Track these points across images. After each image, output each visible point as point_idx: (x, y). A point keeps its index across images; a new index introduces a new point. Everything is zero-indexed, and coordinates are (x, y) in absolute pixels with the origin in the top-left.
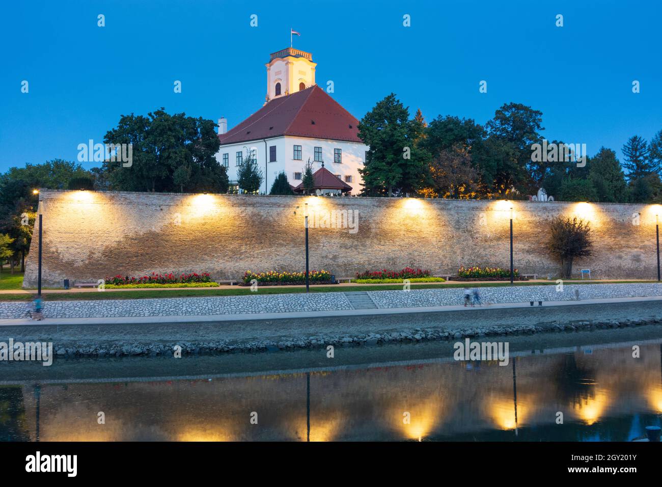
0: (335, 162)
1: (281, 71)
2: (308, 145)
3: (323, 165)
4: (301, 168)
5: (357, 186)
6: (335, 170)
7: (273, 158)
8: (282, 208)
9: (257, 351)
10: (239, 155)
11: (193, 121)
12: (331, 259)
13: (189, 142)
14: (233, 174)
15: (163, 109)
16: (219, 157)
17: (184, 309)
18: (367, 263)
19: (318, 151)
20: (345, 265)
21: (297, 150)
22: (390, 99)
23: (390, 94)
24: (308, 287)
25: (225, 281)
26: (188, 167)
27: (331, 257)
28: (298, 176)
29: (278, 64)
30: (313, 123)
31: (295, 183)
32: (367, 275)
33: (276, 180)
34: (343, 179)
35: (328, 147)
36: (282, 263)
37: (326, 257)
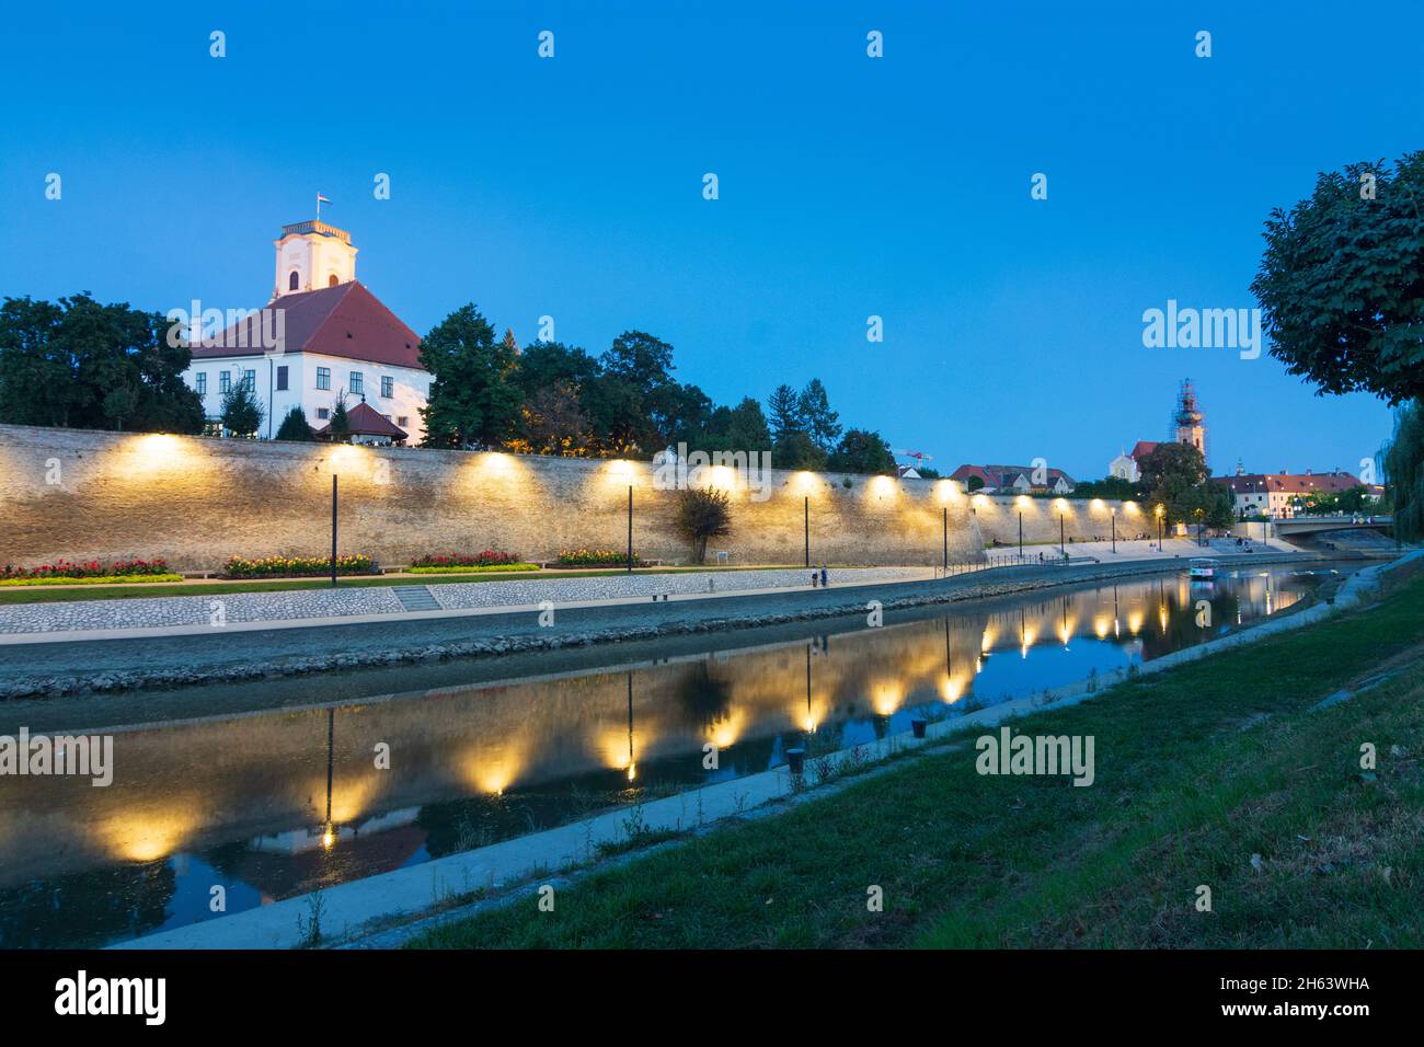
0: (383, 396)
1: (298, 254)
2: (340, 368)
3: (363, 400)
4: (329, 401)
5: (416, 432)
6: (383, 407)
7: (283, 384)
8: (295, 462)
9: (247, 679)
10: (225, 376)
11: (143, 317)
12: (373, 538)
13: (136, 350)
14: (213, 405)
15: (89, 293)
16: (189, 377)
17: (118, 617)
18: (427, 543)
19: (356, 379)
20: (394, 547)
21: (323, 376)
22: (467, 311)
23: (468, 304)
24: (334, 580)
25: (193, 572)
26: (131, 391)
27: (372, 535)
28: (323, 413)
29: (295, 243)
30: (350, 336)
31: (317, 424)
32: (428, 561)
33: (287, 418)
34: (394, 421)
35: (372, 374)
36: (292, 543)
37: (365, 534)
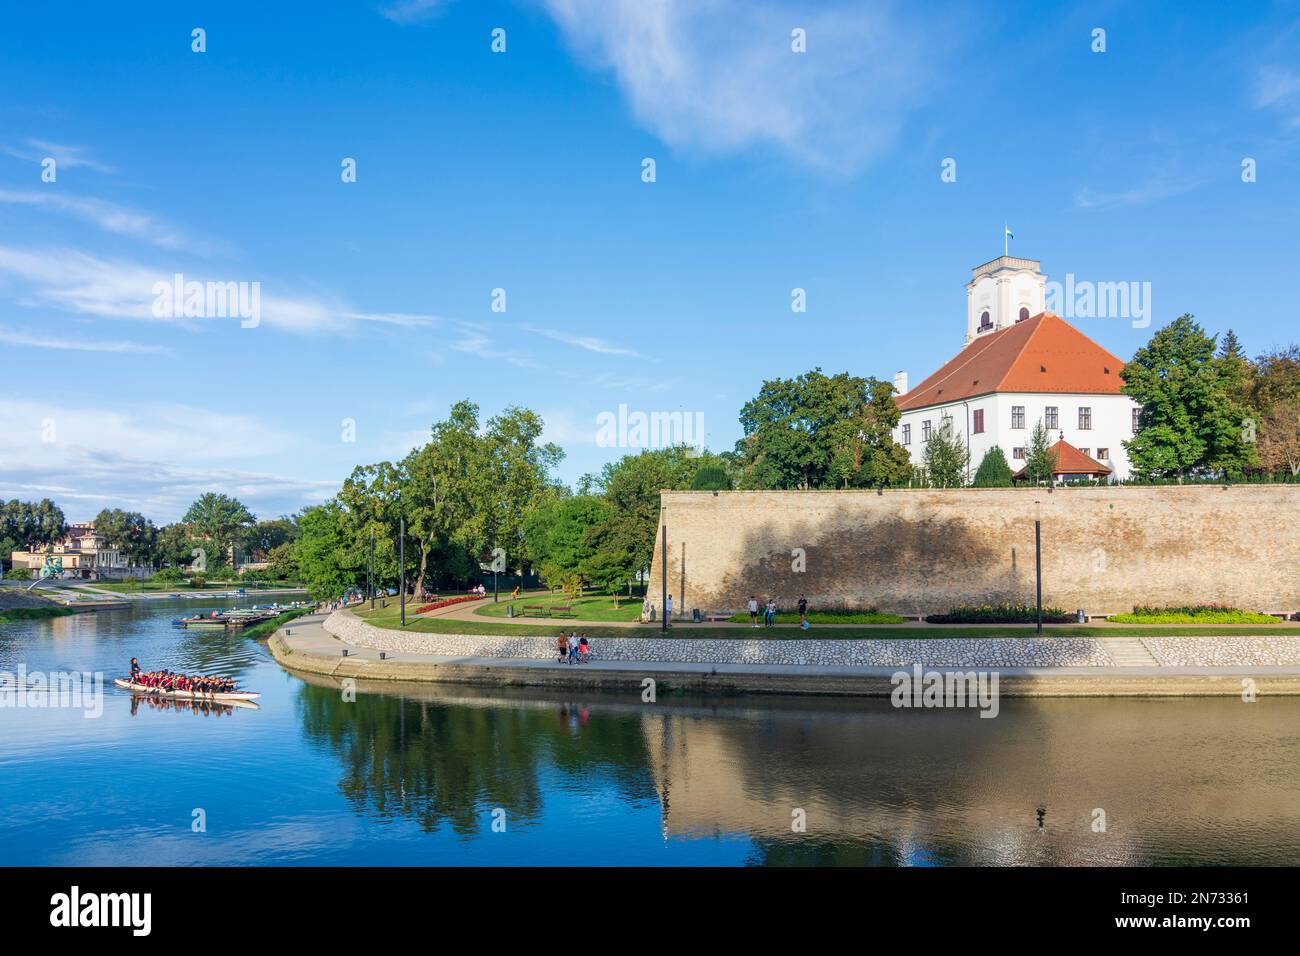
0: (1081, 428)
1: (989, 294)
2: (1035, 406)
3: (1061, 437)
4: (1024, 438)
5: (1122, 466)
6: (1077, 439)
7: (979, 428)
8: (997, 508)
10: (927, 423)
11: (858, 383)
12: (1076, 584)
15: (819, 369)
17: (853, 656)
18: (1138, 589)
19: (1052, 413)
20: (1101, 593)
21: (1018, 414)
22: (1181, 324)
23: (1182, 315)
24: (1040, 627)
25: (910, 616)
27: (1077, 580)
28: (1019, 452)
29: (985, 285)
30: (1043, 370)
31: (1017, 465)
34: (1094, 455)
35: (1068, 406)
36: (997, 589)
37: (1069, 581)
